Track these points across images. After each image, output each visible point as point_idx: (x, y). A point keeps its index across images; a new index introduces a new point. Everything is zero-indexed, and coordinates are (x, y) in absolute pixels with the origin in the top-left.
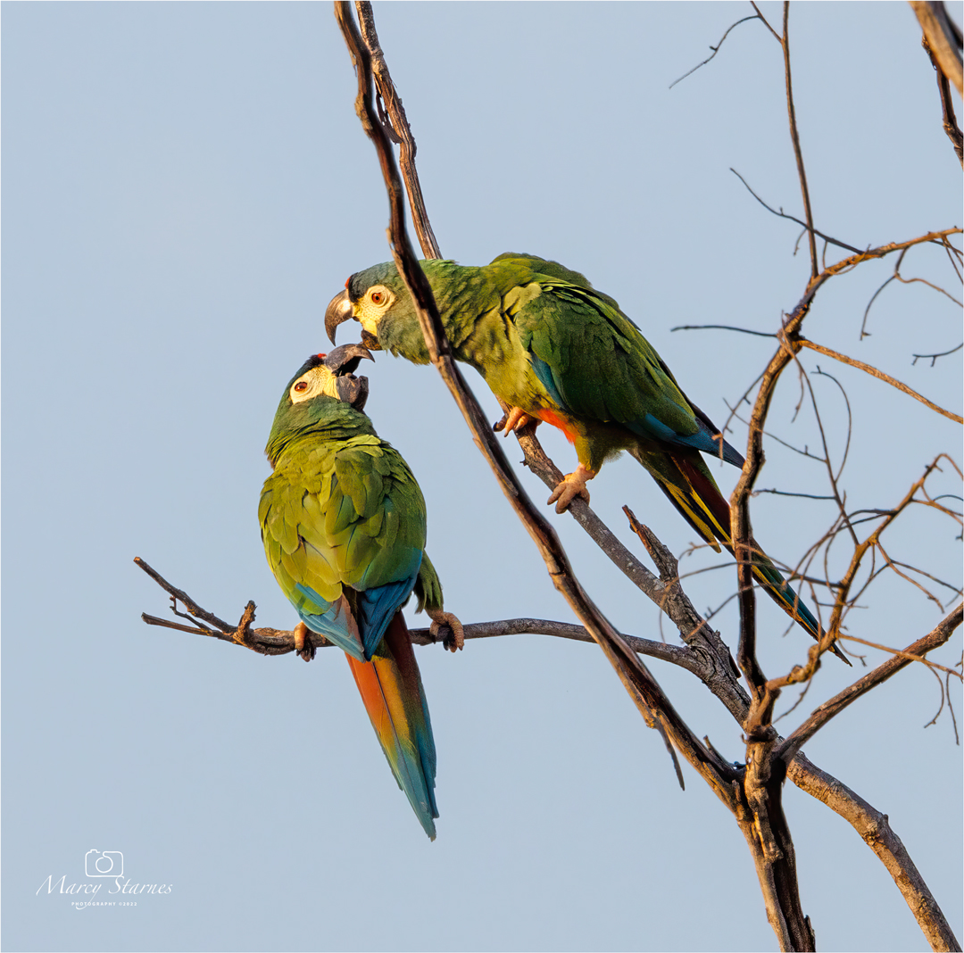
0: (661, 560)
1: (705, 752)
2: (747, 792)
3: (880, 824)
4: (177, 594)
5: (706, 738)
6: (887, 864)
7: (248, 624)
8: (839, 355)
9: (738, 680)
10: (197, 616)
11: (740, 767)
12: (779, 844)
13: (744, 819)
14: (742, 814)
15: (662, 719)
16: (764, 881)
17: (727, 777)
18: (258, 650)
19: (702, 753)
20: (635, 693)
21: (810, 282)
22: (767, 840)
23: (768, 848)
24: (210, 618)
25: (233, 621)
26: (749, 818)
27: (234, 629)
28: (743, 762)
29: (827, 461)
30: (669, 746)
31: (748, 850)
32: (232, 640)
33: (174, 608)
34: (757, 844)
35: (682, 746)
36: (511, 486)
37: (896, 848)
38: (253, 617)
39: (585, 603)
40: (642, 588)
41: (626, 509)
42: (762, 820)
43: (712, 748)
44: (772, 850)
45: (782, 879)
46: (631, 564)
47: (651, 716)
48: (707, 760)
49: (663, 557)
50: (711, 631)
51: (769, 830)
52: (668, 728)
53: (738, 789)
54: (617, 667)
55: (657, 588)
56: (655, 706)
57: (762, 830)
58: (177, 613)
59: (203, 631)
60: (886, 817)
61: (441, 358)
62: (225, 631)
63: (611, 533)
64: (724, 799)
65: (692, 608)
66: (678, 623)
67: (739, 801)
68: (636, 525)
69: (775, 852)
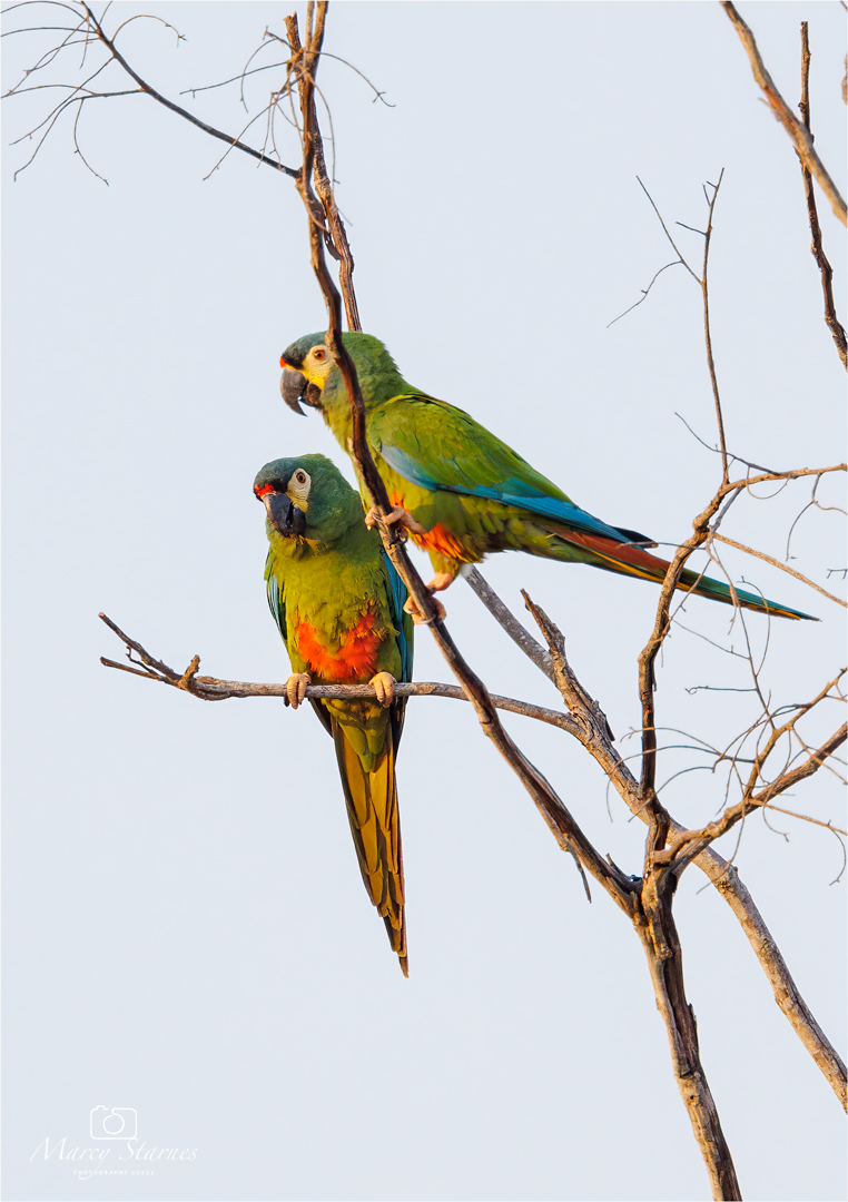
0: (551, 637)
1: (608, 868)
2: (643, 902)
3: (731, 874)
4: (132, 645)
5: (608, 855)
6: (735, 910)
7: (192, 674)
8: (743, 546)
9: (613, 743)
10: (149, 664)
11: (636, 879)
12: (669, 945)
13: (640, 924)
14: (638, 920)
15: (572, 842)
16: (655, 976)
17: (627, 889)
18: (200, 696)
19: (606, 870)
20: (551, 821)
21: (722, 487)
22: (658, 943)
23: (660, 948)
24: (160, 666)
25: (180, 670)
26: (644, 923)
27: (180, 677)
28: (640, 875)
29: (750, 659)
30: (579, 866)
31: (641, 949)
32: (176, 685)
33: (129, 656)
34: (650, 945)
35: (589, 864)
36: (450, 651)
37: (743, 897)
38: (197, 669)
39: (508, 746)
40: (532, 659)
41: (523, 592)
42: (655, 925)
43: (613, 864)
44: (663, 950)
45: (670, 975)
46: (523, 637)
47: (564, 841)
48: (610, 876)
49: (553, 634)
50: (591, 700)
51: (661, 933)
52: (578, 849)
53: (636, 898)
54: (536, 800)
55: (545, 660)
56: (566, 831)
57: (655, 933)
58: (132, 660)
59: (152, 675)
60: (736, 869)
61: (393, 546)
62: (171, 677)
63: (507, 610)
64: (623, 907)
65: (575, 679)
66: (563, 692)
67: (637, 910)
68: (530, 605)
69: (665, 953)
